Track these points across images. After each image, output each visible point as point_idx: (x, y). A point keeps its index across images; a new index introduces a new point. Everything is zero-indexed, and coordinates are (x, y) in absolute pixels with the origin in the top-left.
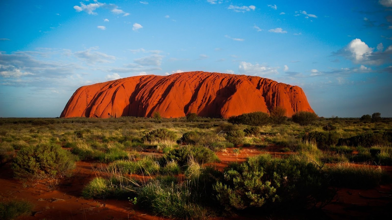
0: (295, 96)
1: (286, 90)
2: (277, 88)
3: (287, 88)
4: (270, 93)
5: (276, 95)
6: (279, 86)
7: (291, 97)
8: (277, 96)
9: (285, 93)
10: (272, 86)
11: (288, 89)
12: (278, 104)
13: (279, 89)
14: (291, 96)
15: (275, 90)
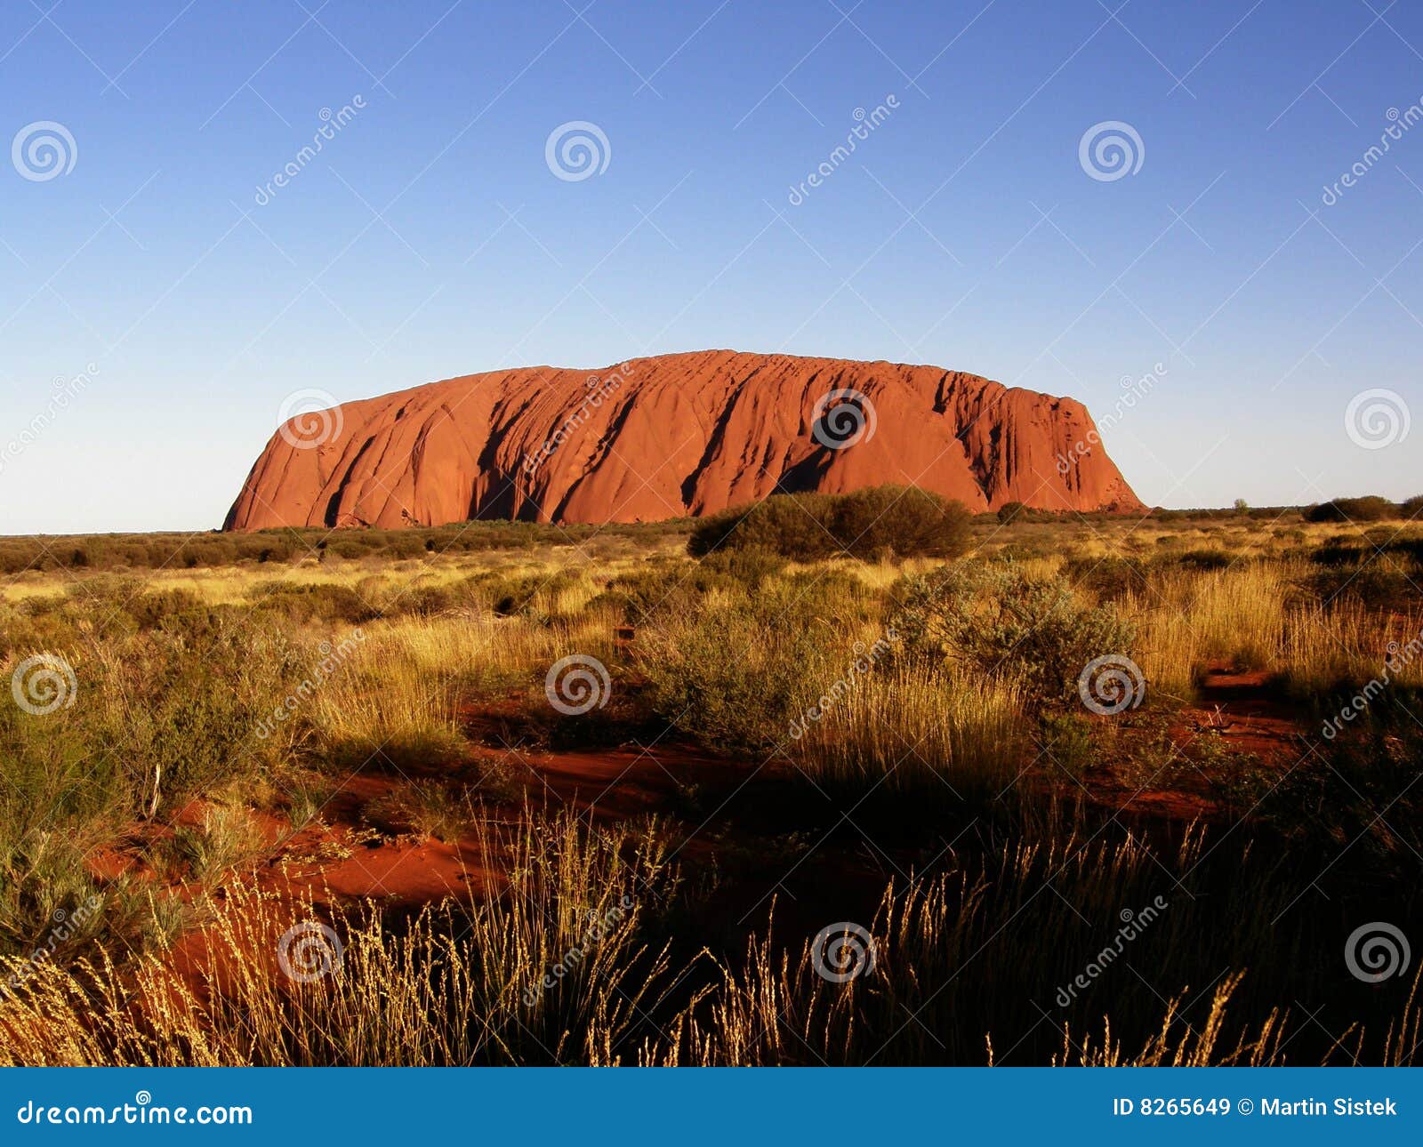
0: (1069, 435)
1: (1037, 413)
2: (1004, 405)
3: (1042, 406)
4: (983, 428)
5: (1003, 432)
6: (1011, 399)
7: (1055, 437)
8: (1008, 437)
9: (1036, 424)
10: (986, 398)
11: (1045, 410)
12: (1013, 465)
13: (1013, 412)
14: (1057, 434)
15: (1000, 416)
